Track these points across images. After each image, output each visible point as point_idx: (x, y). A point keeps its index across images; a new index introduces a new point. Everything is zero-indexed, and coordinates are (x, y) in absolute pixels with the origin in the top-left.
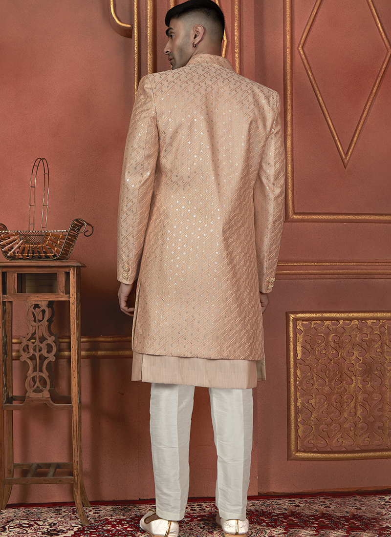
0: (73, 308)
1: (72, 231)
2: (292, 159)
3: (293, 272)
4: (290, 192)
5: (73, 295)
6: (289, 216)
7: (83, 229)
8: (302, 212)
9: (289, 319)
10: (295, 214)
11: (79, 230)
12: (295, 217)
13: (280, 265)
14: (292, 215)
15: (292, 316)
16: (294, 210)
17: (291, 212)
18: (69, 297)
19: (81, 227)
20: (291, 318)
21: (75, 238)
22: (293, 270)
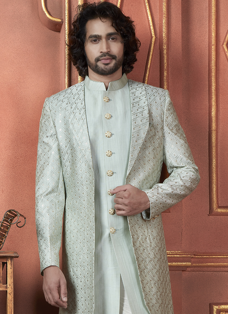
0: (10, 297)
1: (5, 222)
2: (217, 154)
3: (218, 264)
4: (214, 186)
5: (10, 285)
6: (213, 210)
7: (15, 220)
8: (225, 205)
9: (213, 310)
10: (219, 207)
11: (11, 220)
12: (219, 210)
13: (205, 258)
14: (216, 209)
15: (215, 308)
16: (218, 204)
17: (215, 206)
18: (6, 287)
19: (14, 217)
20: (215, 310)
21: (8, 228)
22: (217, 262)
